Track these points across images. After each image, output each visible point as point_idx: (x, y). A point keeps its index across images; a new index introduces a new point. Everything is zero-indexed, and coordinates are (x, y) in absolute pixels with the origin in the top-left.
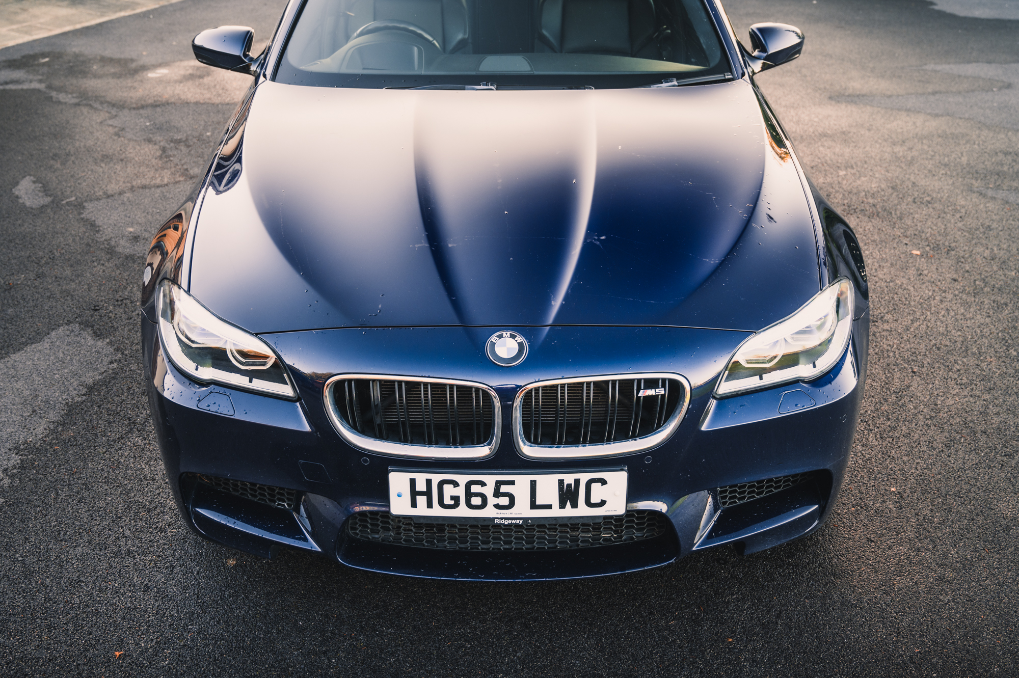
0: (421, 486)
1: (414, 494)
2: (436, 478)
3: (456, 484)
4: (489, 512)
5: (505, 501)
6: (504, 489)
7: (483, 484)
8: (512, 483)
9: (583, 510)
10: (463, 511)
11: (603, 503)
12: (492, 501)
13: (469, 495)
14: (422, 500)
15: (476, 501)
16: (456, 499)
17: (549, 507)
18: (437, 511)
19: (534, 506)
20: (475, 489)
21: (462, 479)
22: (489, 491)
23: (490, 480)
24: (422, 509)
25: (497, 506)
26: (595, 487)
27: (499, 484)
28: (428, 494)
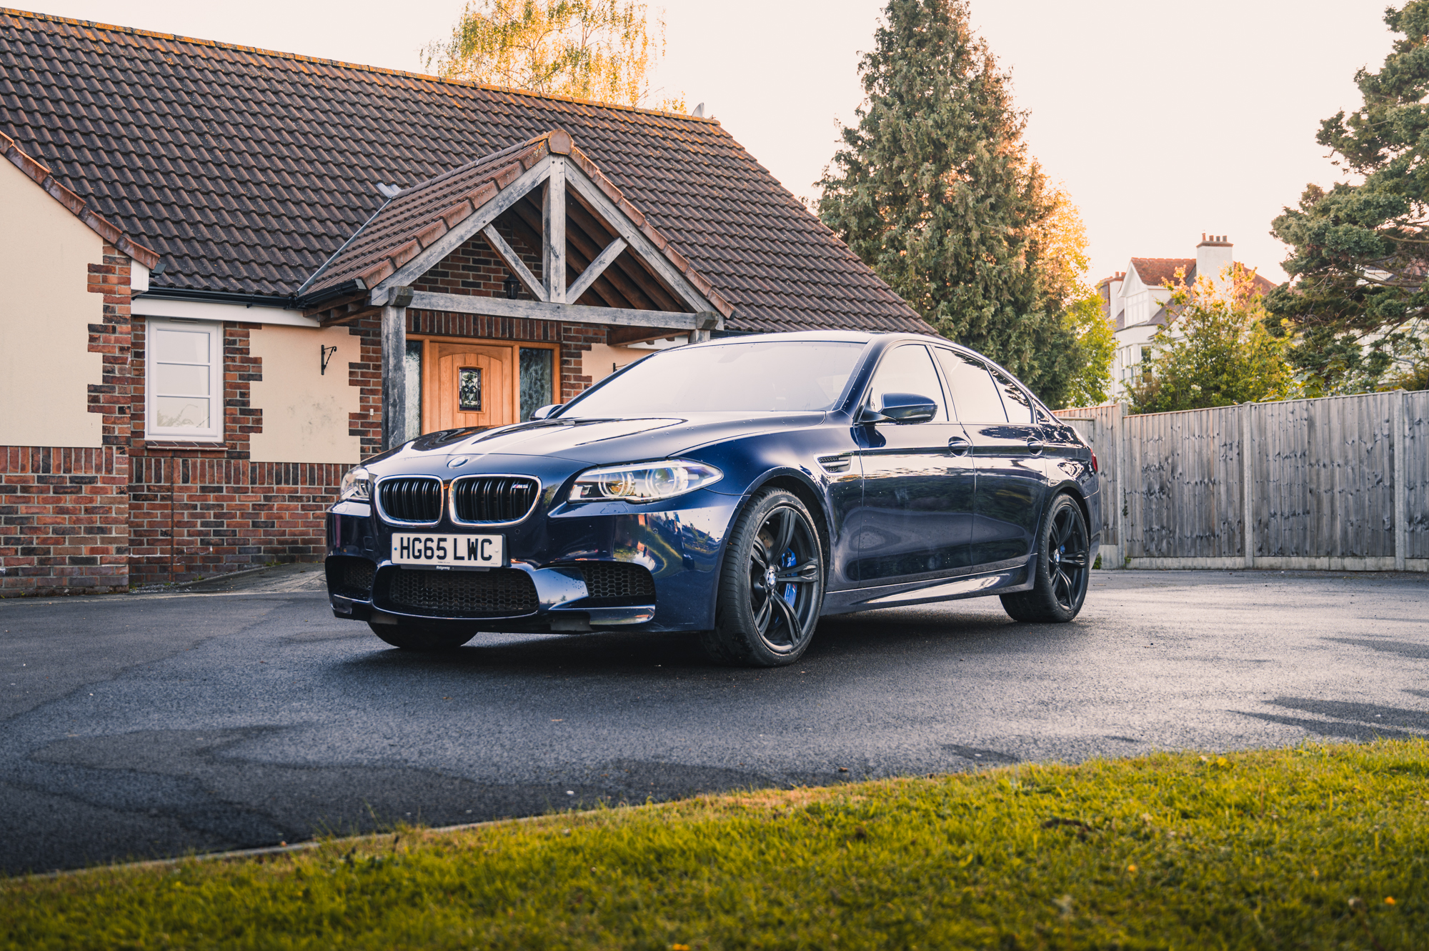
0: (405, 544)
1: (403, 548)
2: (412, 536)
3: (419, 540)
4: (435, 561)
5: (441, 553)
6: (442, 544)
7: (431, 540)
8: (445, 540)
9: (479, 563)
10: (423, 561)
11: (490, 558)
12: (437, 553)
13: (426, 548)
14: (405, 552)
15: (429, 553)
16: (420, 551)
17: (462, 558)
18: (412, 561)
19: (456, 558)
20: (429, 544)
21: (423, 537)
22: (434, 545)
23: (435, 537)
24: (405, 561)
25: (439, 557)
26: (486, 544)
27: (440, 540)
28: (407, 548)
